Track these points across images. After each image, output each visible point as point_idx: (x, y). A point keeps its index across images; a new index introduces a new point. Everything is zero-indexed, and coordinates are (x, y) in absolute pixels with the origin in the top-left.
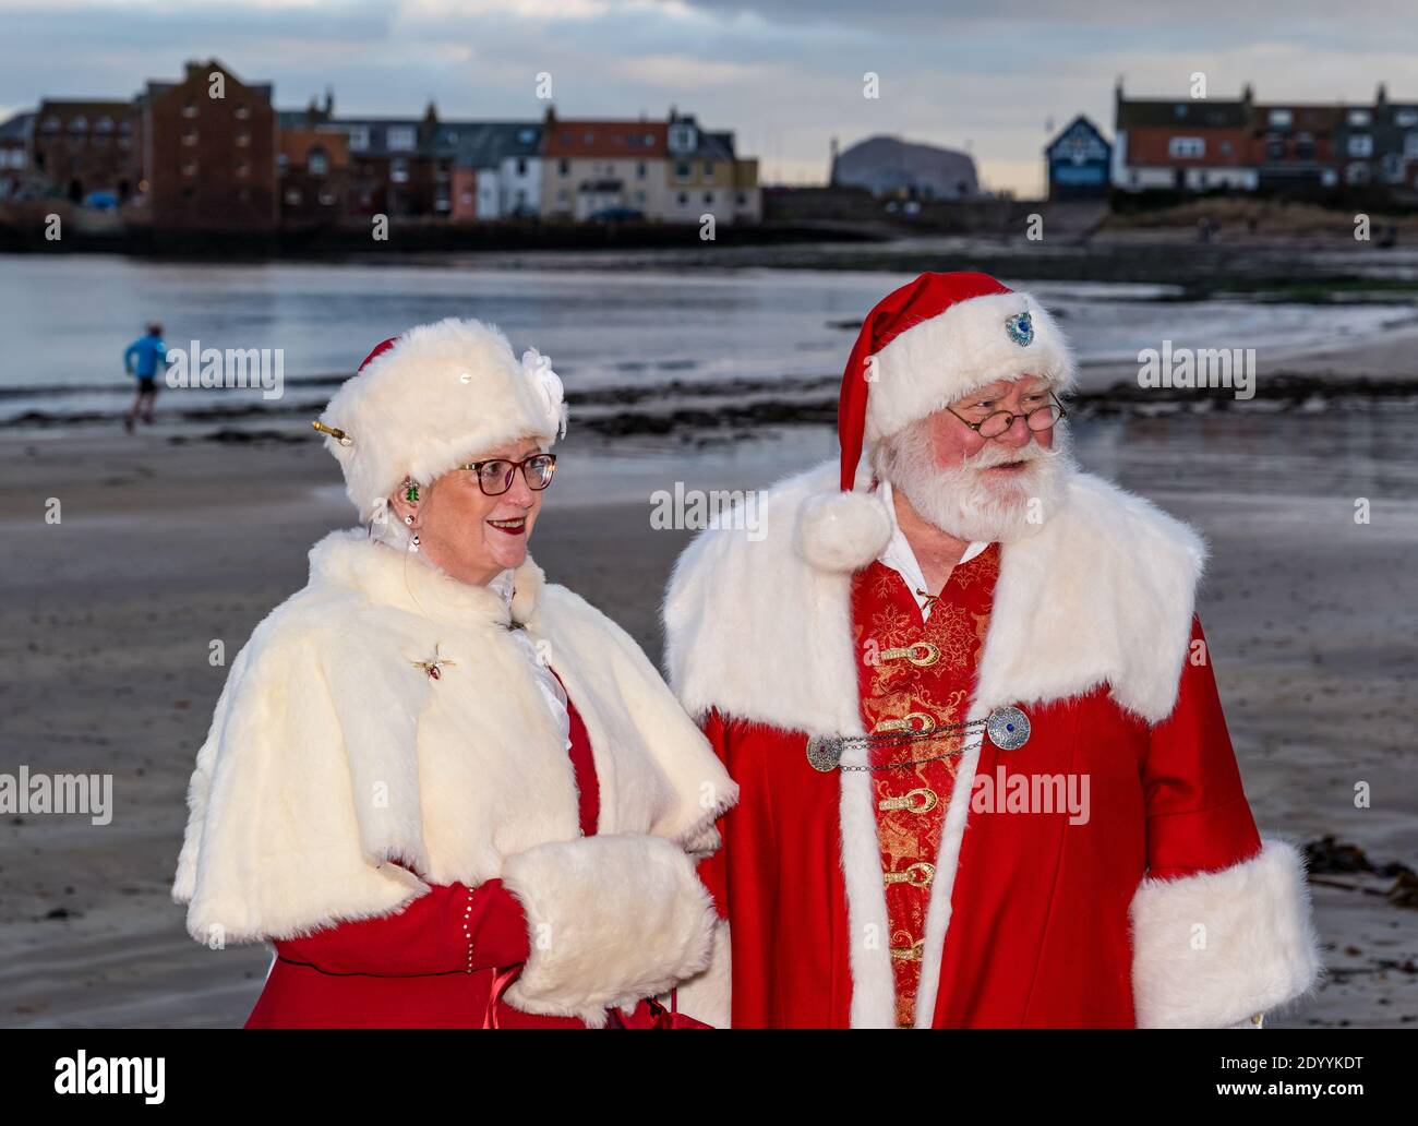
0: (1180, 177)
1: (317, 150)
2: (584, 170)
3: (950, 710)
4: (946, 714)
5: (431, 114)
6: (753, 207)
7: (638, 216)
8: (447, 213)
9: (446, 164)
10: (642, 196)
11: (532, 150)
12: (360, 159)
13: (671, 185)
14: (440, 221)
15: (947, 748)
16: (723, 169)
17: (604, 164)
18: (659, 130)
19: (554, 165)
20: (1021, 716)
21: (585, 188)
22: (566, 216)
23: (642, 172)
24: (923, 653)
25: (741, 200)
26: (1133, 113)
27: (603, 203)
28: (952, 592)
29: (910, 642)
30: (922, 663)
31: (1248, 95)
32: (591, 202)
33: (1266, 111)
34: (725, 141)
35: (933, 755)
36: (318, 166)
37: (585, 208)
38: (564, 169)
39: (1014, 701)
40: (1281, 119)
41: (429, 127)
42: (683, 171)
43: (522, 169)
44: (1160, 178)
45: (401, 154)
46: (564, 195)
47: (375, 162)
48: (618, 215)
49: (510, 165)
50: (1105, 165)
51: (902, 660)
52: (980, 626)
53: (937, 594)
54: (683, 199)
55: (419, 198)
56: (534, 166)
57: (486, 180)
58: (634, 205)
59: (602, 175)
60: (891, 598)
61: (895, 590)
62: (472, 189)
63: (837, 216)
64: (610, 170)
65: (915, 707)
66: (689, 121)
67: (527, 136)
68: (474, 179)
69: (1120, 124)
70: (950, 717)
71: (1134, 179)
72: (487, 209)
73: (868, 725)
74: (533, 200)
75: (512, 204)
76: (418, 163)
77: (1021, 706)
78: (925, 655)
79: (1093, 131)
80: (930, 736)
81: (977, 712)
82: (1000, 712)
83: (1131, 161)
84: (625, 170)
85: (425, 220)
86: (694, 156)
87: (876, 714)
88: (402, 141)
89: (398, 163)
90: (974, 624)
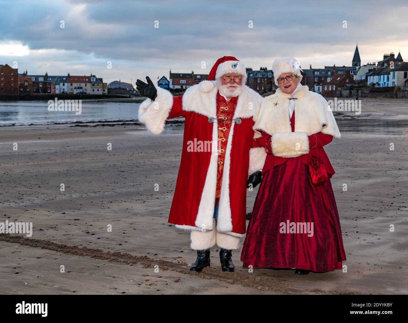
0: (182, 87)
1: (26, 81)
2: (75, 85)
3: (230, 117)
4: (229, 117)
5: (46, 75)
6: (106, 92)
7: (85, 93)
8: (50, 92)
9: (50, 84)
10: (86, 90)
11: (66, 81)
12: (34, 83)
13: (91, 88)
14: (49, 94)
15: (229, 122)
16: (101, 85)
17: (79, 84)
18: (89, 78)
19: (70, 84)
20: (240, 120)
21: (75, 88)
22: (72, 93)
23: (86, 85)
24: (227, 108)
25: (104, 91)
26: (172, 76)
27: (79, 91)
28: (231, 101)
29: (225, 107)
30: (226, 110)
31: (193, 73)
32: (77, 91)
33: (196, 75)
34: (101, 80)
35: (227, 123)
36: (26, 84)
37: (75, 92)
38: (71, 85)
39: (240, 117)
40: (198, 77)
41: (46, 77)
42: (93, 85)
43: (64, 85)
44: (178, 87)
45: (41, 82)
46: (71, 89)
47: (36, 83)
48: (82, 93)
49: (62, 84)
50: (168, 85)
51: (223, 109)
52: (235, 106)
53: (229, 101)
54: (93, 90)
55: (45, 90)
56: (66, 84)
57: (57, 87)
58: (85, 91)
59: (79, 86)
60: (222, 100)
61: (223, 99)
62: (55, 88)
63: (121, 93)
64: (80, 85)
65: (224, 116)
66: (94, 76)
67: (64, 79)
68: (55, 86)
69: (170, 78)
70: (230, 118)
71: (174, 87)
72: (57, 92)
73: (218, 117)
74: (66, 90)
75: (62, 91)
76: (44, 83)
77: (240, 118)
78: (226, 109)
79: (166, 79)
80: (226, 120)
81: (234, 118)
82: (238, 118)
83: (173, 84)
84: (83, 85)
85: (47, 94)
86: (95, 82)
87: (219, 116)
88: (41, 79)
89: (40, 84)
90: (234, 106)
